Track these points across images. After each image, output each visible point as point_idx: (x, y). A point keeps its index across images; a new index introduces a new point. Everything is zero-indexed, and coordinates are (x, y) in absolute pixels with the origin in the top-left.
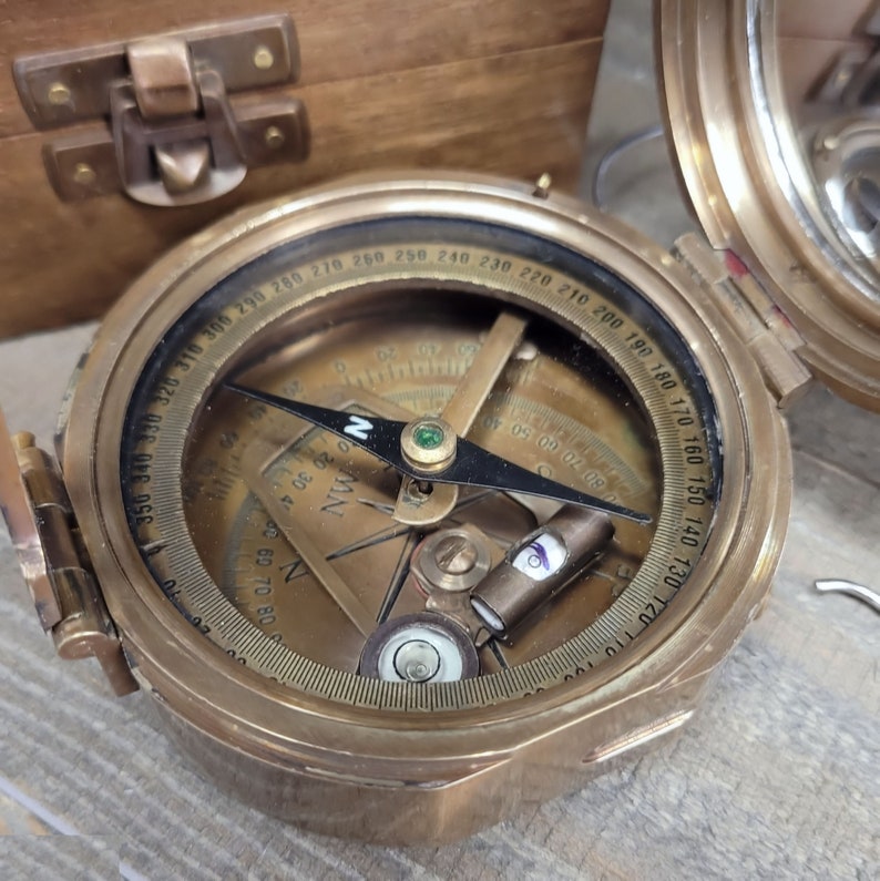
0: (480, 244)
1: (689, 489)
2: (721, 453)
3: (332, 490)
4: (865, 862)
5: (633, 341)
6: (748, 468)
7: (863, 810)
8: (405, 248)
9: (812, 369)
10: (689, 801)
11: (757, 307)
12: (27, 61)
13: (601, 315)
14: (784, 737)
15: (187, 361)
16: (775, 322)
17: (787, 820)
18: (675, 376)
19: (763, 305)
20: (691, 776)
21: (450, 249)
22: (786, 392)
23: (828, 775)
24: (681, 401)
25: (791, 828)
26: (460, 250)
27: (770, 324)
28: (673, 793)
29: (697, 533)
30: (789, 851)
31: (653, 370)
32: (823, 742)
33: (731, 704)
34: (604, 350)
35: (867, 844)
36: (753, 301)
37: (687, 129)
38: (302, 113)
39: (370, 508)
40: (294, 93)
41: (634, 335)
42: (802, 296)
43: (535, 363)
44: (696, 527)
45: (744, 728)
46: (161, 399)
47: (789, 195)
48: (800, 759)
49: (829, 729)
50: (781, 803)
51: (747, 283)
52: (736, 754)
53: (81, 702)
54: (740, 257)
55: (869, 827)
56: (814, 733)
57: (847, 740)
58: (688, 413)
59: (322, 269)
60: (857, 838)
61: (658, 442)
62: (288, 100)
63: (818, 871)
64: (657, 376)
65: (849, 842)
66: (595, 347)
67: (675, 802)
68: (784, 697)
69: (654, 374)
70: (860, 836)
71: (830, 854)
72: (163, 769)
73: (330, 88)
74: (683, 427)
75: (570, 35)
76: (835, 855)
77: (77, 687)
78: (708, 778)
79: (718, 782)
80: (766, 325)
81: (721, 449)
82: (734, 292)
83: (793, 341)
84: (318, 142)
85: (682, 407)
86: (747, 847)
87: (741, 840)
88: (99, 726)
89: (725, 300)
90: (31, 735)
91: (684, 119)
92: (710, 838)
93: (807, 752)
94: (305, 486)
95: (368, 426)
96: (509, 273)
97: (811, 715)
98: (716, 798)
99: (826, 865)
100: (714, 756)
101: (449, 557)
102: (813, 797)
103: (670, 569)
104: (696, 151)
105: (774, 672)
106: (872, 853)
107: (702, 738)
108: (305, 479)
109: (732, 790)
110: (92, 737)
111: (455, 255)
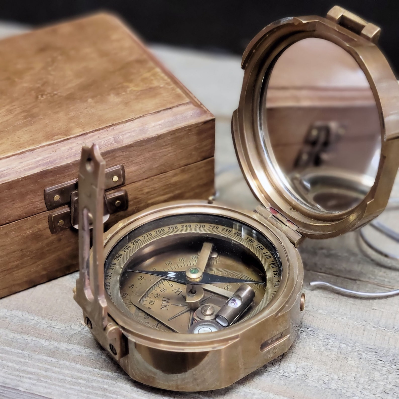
0: (194, 222)
1: (274, 274)
2: (280, 260)
3: (162, 303)
4: (356, 375)
5: (248, 239)
6: (288, 261)
7: (352, 362)
8: (170, 226)
9: (301, 233)
10: (298, 370)
11: (282, 221)
12: (49, 189)
13: (236, 234)
14: (323, 348)
15: (112, 267)
16: (288, 224)
17: (330, 369)
18: (263, 247)
19: (284, 220)
20: (297, 363)
21: (185, 225)
22: (296, 242)
23: (339, 355)
24: (267, 253)
25: (331, 370)
26: (188, 224)
27: (287, 225)
28: (293, 369)
29: (279, 284)
30: (332, 376)
31: (256, 246)
32: (336, 347)
33: (305, 343)
34: (240, 244)
35: (356, 370)
36: (281, 220)
37: (251, 176)
38: (126, 194)
39: (176, 306)
40: (123, 188)
41: (248, 238)
42: (295, 215)
43: (218, 258)
44: (278, 283)
45: (310, 348)
46: (108, 278)
47: (283, 186)
48: (330, 353)
49: (337, 343)
50: (327, 365)
51: (278, 216)
52: (310, 355)
53: (98, 381)
54: (275, 209)
55: (355, 366)
56: (332, 346)
57: (343, 345)
58: (269, 255)
59: (146, 236)
60: (352, 369)
61: (262, 264)
62: (121, 190)
63: (342, 380)
64: (258, 247)
65: (350, 371)
66: (237, 243)
67: (294, 371)
68: (321, 338)
69: (256, 247)
70: (353, 369)
71: (345, 375)
72: (131, 393)
73: (134, 185)
74: (269, 259)
75: (205, 158)
76: (346, 374)
77: (95, 378)
78: (303, 363)
79: (306, 363)
80: (286, 225)
81: (280, 259)
82: (275, 218)
83: (295, 228)
84: (130, 203)
85: (267, 254)
86: (319, 378)
87: (317, 376)
88: (106, 386)
89: (273, 221)
90: (85, 393)
91: (249, 173)
92: (307, 378)
93: (332, 351)
94: (153, 304)
95: (175, 274)
96: (205, 228)
97: (330, 341)
98: (306, 367)
99: (344, 378)
100: (303, 357)
101: (206, 311)
102: (336, 362)
103: (273, 294)
104: (254, 182)
105: (316, 332)
106: (358, 372)
107: (298, 353)
108: (153, 302)
109: (311, 365)
110: (105, 390)
111: (187, 226)
